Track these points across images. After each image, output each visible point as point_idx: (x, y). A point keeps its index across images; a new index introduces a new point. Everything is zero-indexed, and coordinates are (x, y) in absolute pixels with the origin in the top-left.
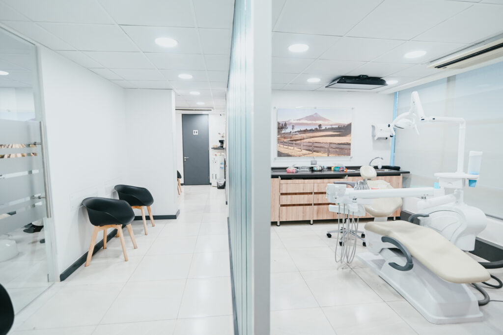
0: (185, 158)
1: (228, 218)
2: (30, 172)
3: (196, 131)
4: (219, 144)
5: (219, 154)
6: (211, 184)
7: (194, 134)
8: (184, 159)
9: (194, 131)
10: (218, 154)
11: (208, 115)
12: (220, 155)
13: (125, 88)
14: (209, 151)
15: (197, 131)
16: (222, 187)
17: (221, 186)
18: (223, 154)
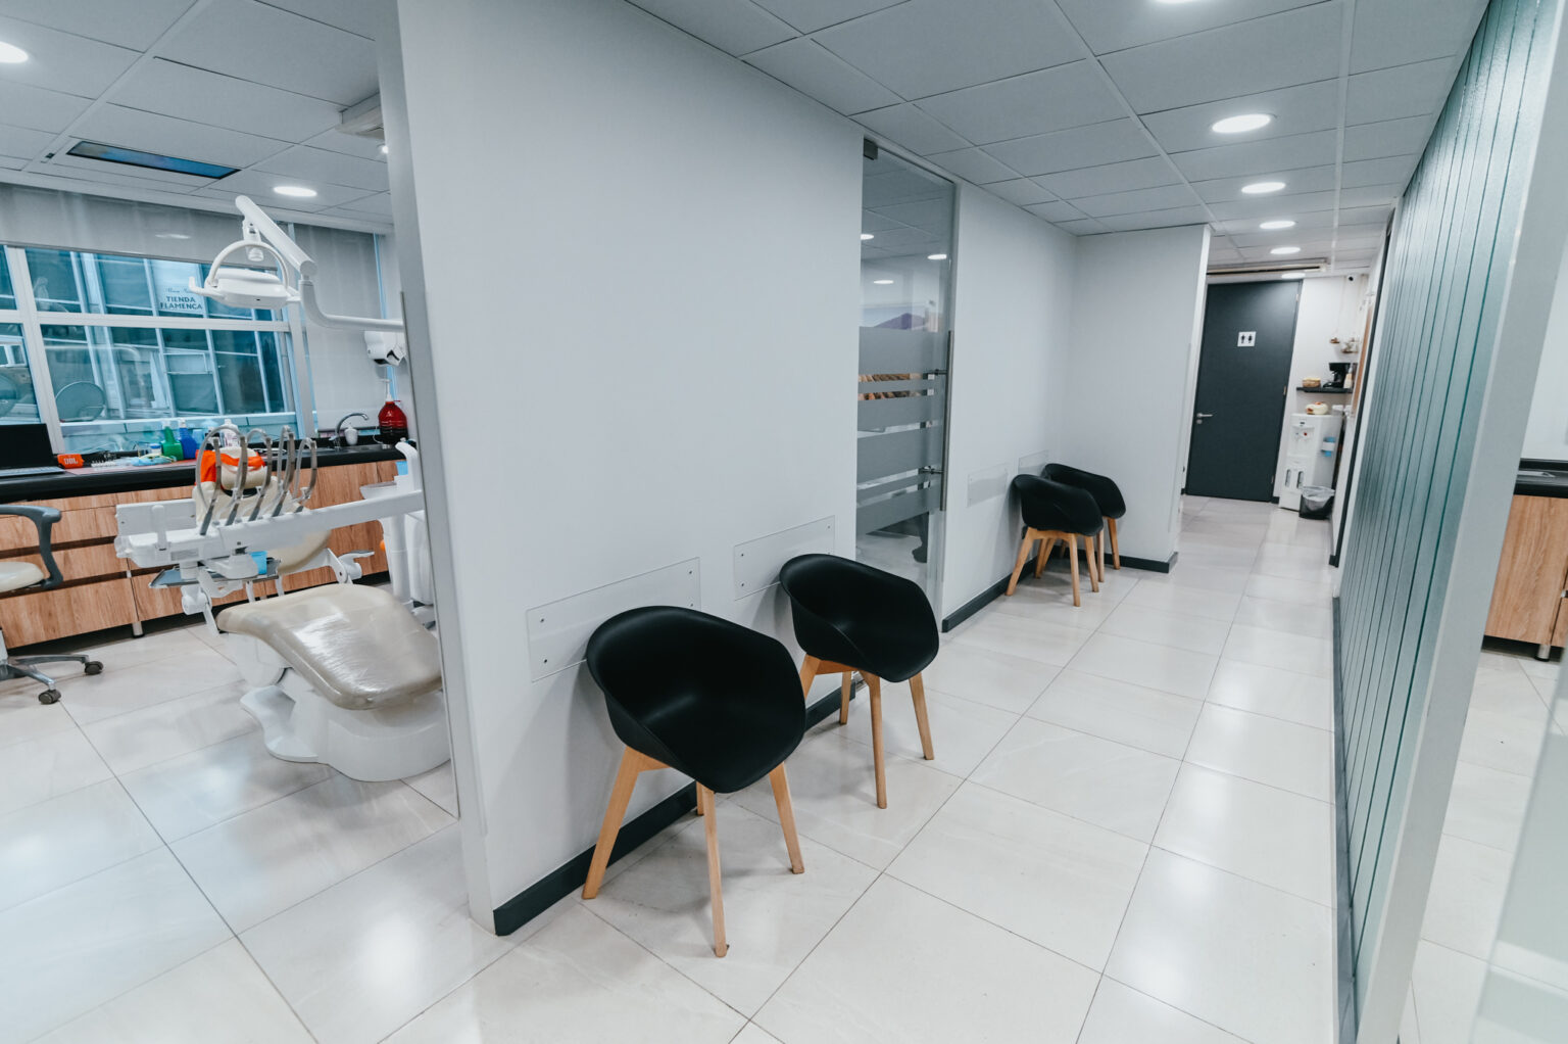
0: (1201, 415)
1: (1337, 601)
2: (923, 425)
3: (1247, 334)
4: (1328, 377)
5: (1324, 406)
6: (1276, 500)
7: (1240, 344)
8: (1195, 418)
9: (1241, 334)
10: (1320, 408)
11: (1300, 281)
12: (1327, 413)
13: (1078, 236)
14: (1285, 397)
15: (1253, 334)
16: (1322, 513)
17: (1312, 507)
18: (1338, 407)
